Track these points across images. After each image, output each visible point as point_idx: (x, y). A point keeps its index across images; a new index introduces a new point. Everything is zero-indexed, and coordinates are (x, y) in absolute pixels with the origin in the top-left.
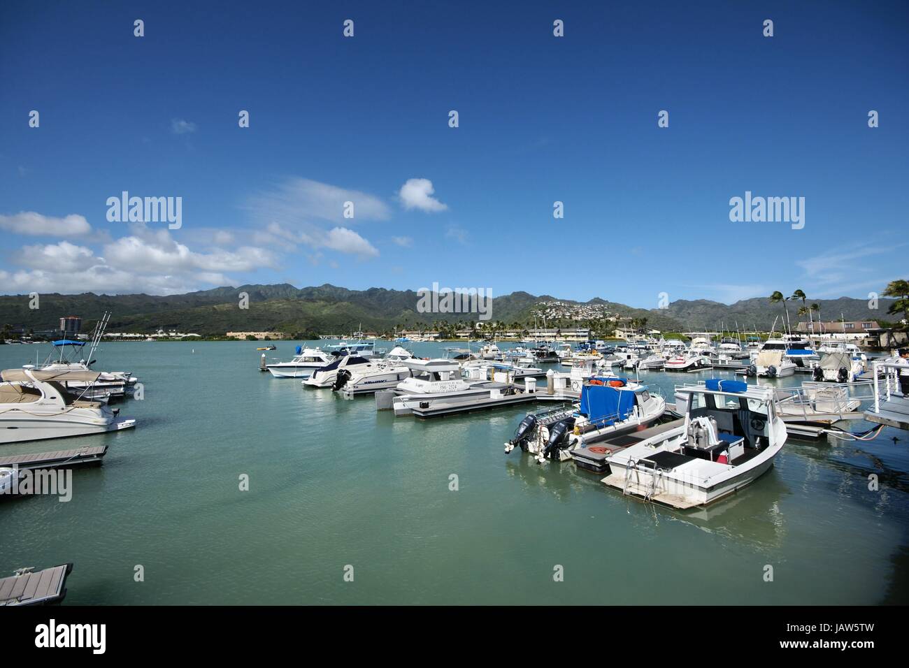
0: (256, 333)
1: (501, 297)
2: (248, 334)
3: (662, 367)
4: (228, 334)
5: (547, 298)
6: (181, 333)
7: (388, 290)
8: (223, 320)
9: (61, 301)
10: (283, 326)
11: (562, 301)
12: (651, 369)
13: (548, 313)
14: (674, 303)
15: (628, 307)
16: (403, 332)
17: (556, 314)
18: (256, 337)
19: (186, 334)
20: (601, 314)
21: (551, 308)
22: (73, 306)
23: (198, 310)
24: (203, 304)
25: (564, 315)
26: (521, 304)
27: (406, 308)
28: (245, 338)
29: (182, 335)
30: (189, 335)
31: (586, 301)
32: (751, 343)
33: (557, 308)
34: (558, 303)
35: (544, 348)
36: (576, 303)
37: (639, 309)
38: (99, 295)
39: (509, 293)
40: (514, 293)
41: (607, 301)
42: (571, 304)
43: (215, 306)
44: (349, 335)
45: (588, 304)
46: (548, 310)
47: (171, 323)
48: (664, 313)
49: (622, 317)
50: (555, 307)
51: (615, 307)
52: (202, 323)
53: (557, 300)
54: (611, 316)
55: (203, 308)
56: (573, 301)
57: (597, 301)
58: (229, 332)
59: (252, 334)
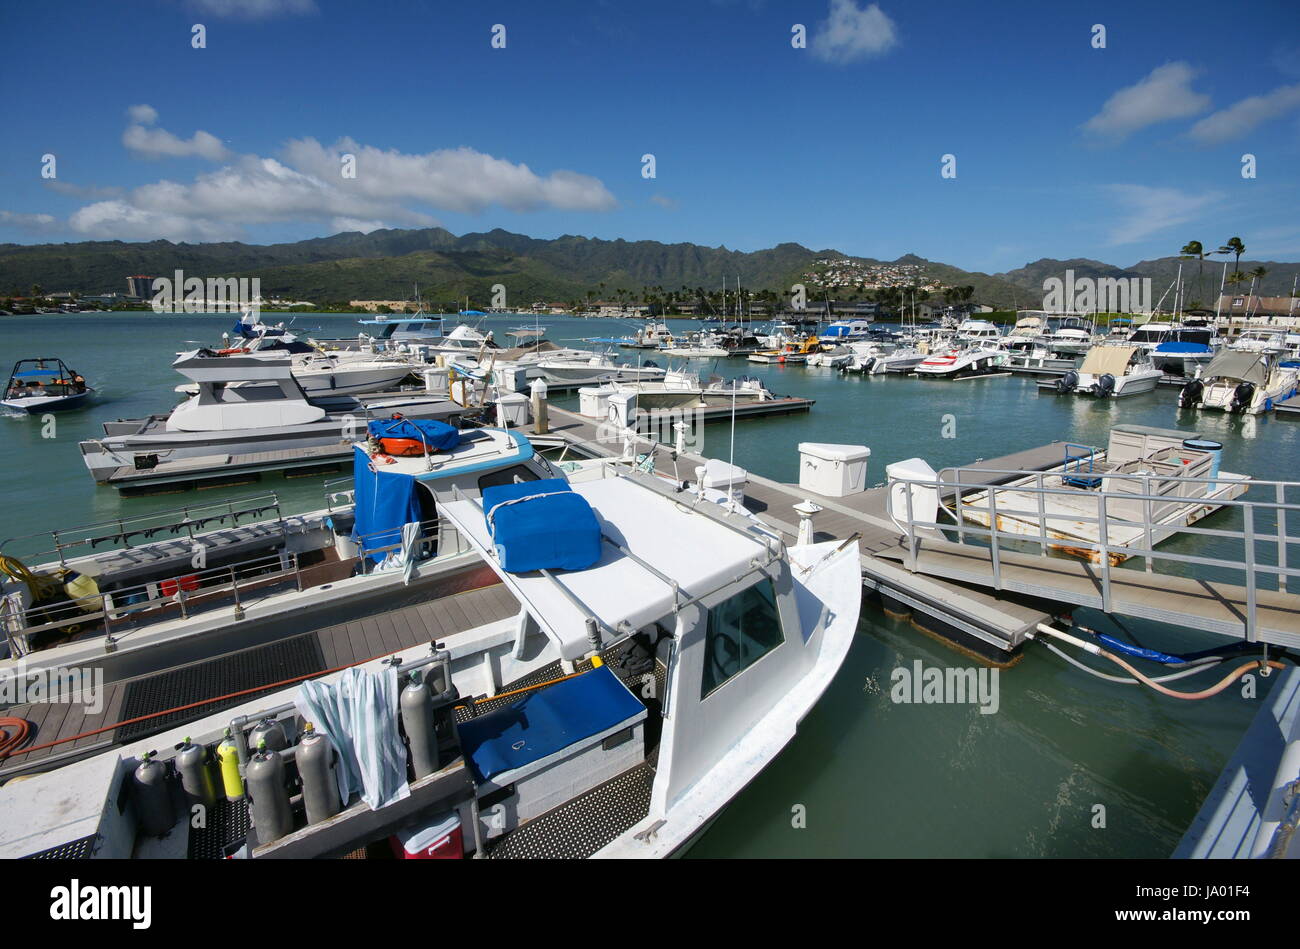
0: (391, 303)
1: (760, 252)
2: (380, 303)
3: (911, 371)
4: (354, 303)
5: (829, 254)
6: (287, 300)
7: (589, 239)
8: (352, 283)
9: (125, 252)
10: (435, 293)
11: (853, 259)
12: (889, 374)
13: (829, 277)
14: (1033, 264)
15: (958, 269)
16: (599, 302)
17: (841, 280)
18: (392, 308)
19: (294, 301)
20: (911, 280)
21: (834, 270)
22: (143, 260)
23: (314, 267)
24: (321, 258)
25: (852, 282)
26: (789, 264)
27: (615, 268)
28: (375, 309)
29: (288, 303)
30: (298, 303)
31: (891, 259)
32: (1116, 330)
33: (844, 270)
34: (847, 262)
35: (736, 331)
36: (875, 262)
37: (974, 273)
38: (176, 243)
39: (772, 245)
40: (780, 246)
41: (926, 260)
42: (867, 263)
43: (338, 262)
44: (527, 308)
45: (894, 264)
46: (830, 274)
47: (278, 286)
48: (1014, 280)
49: (945, 285)
50: (840, 269)
51: (938, 269)
52: (323, 286)
53: (847, 257)
54: (926, 284)
55: (321, 264)
56: (872, 260)
57: (911, 259)
58: (353, 300)
59: (385, 303)
